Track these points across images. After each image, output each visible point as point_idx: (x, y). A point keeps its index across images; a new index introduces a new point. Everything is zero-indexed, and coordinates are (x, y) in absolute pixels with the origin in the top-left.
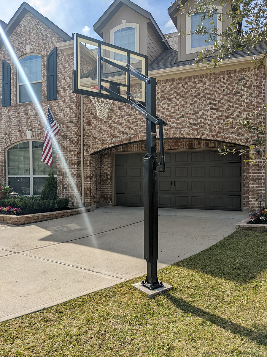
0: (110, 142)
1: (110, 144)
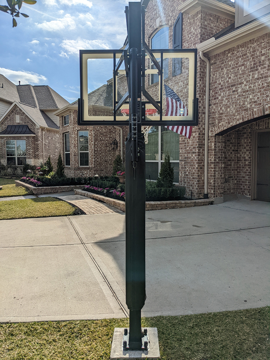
0: (238, 117)
1: (238, 120)
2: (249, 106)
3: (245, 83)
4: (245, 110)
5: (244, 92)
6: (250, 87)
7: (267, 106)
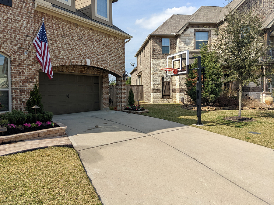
1: (56, 64)
2: (62, 57)
3: (58, 42)
4: (60, 58)
5: (58, 47)
6: (62, 46)
7: (72, 60)
